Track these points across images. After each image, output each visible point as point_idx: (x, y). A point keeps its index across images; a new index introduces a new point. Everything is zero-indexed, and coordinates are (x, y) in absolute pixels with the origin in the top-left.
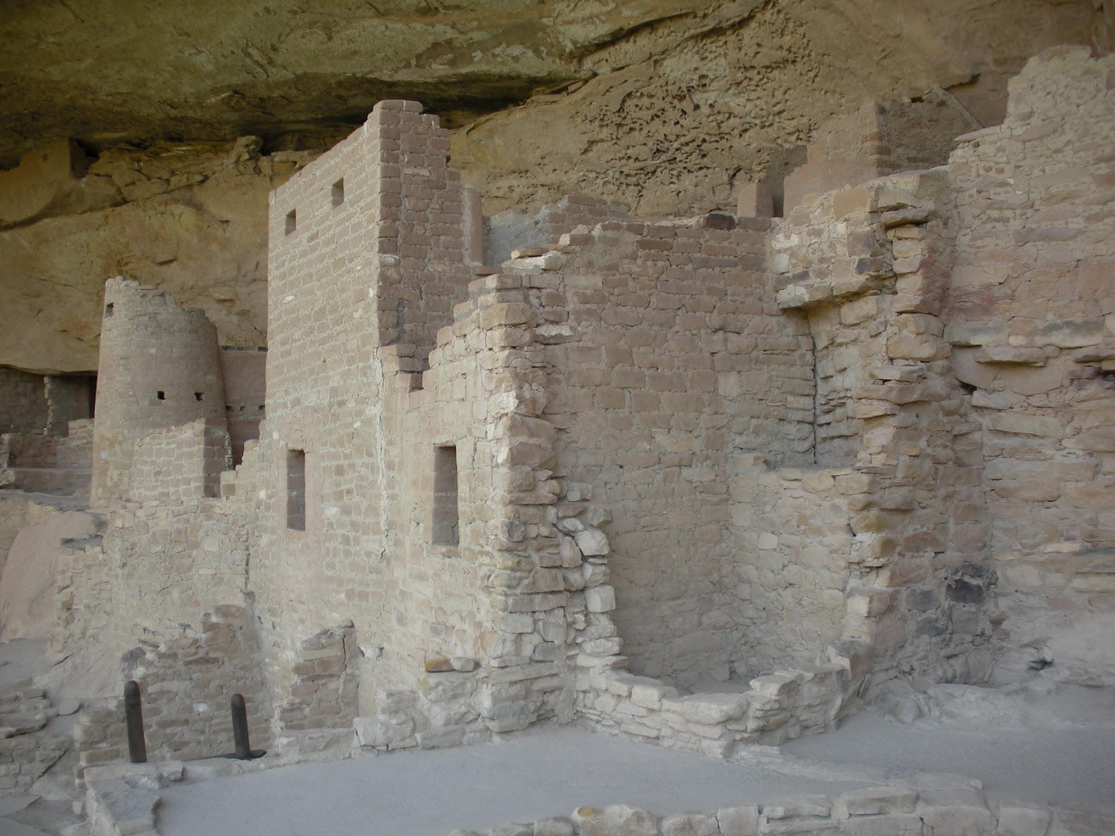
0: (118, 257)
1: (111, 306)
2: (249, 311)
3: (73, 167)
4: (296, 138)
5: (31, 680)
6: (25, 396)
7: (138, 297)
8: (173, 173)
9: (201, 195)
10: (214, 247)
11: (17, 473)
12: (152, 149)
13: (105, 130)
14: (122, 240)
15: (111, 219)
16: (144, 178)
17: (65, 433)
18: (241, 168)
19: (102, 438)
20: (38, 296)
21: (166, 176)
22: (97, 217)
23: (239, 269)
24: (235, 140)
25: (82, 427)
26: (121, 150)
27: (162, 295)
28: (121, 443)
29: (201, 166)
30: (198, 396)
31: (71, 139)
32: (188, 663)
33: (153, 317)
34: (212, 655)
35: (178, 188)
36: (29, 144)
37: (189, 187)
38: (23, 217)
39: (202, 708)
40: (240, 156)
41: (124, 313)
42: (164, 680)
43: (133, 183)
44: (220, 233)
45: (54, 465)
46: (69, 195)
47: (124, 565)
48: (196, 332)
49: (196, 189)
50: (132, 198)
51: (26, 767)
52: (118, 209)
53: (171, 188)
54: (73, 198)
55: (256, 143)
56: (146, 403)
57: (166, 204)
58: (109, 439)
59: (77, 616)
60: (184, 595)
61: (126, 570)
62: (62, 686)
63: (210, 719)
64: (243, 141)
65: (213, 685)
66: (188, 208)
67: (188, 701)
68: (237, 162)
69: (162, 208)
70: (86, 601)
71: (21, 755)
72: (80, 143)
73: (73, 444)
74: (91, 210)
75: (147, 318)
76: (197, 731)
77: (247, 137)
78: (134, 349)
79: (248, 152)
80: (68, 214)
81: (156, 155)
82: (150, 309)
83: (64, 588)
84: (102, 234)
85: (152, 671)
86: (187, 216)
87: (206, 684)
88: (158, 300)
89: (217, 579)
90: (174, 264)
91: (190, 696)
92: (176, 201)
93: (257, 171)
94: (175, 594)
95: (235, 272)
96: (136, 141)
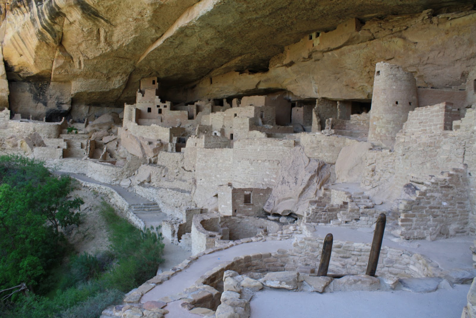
0: (371, 58)
1: (379, 72)
2: (423, 76)
3: (356, 27)
4: (446, 9)
5: (363, 193)
6: (329, 108)
7: (389, 69)
8: (394, 27)
9: (405, 34)
10: (410, 53)
11: (335, 131)
12: (386, 19)
13: (369, 13)
14: (373, 52)
15: (369, 45)
16: (383, 29)
17: (349, 119)
18: (425, 22)
19: (374, 117)
20: (338, 74)
21: (391, 28)
22: (364, 44)
23: (420, 60)
24: (422, 12)
25: (355, 117)
26: (374, 20)
27: (398, 68)
28: (382, 119)
29: (406, 23)
30: (410, 103)
31: (356, 18)
32: (441, 187)
33: (395, 75)
34: (450, 185)
35: (396, 32)
36: (340, 21)
37: (400, 31)
38: (337, 46)
39: (445, 204)
40: (424, 17)
41: (384, 74)
42: (433, 192)
43: (378, 32)
44: (413, 47)
45: (345, 129)
46: (354, 37)
47: (404, 155)
48: (410, 81)
49: (403, 32)
50: (378, 37)
51: (371, 219)
52: (372, 42)
53: (393, 32)
54: (356, 38)
55: (431, 12)
56: (391, 105)
57: (391, 38)
58: (377, 118)
59: (377, 173)
60: (432, 165)
61: (404, 157)
62: (374, 195)
63: (447, 208)
64: (426, 11)
65: (450, 196)
66: (400, 39)
67: (440, 201)
68: (423, 20)
69: (390, 40)
70: (381, 168)
71: (370, 214)
72: (359, 19)
73: (352, 122)
74: (361, 42)
75: (392, 76)
76: (442, 212)
77: (428, 10)
78: (387, 86)
79: (428, 16)
80: (353, 44)
81: (387, 21)
82: (394, 73)
83: (372, 164)
84: (365, 50)
85: (429, 188)
86: (399, 42)
87: (447, 195)
88: (396, 70)
89: (448, 160)
90: (393, 60)
91: (441, 199)
92: (395, 37)
93: (431, 22)
94: (428, 165)
95: (419, 61)
96: (380, 17)
